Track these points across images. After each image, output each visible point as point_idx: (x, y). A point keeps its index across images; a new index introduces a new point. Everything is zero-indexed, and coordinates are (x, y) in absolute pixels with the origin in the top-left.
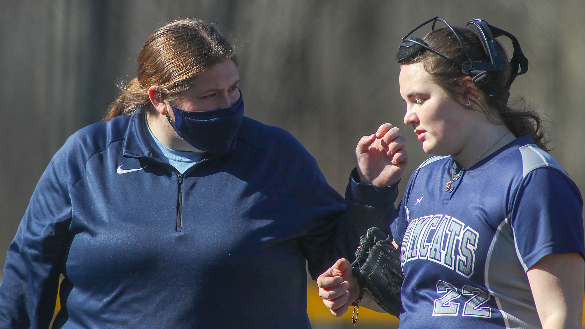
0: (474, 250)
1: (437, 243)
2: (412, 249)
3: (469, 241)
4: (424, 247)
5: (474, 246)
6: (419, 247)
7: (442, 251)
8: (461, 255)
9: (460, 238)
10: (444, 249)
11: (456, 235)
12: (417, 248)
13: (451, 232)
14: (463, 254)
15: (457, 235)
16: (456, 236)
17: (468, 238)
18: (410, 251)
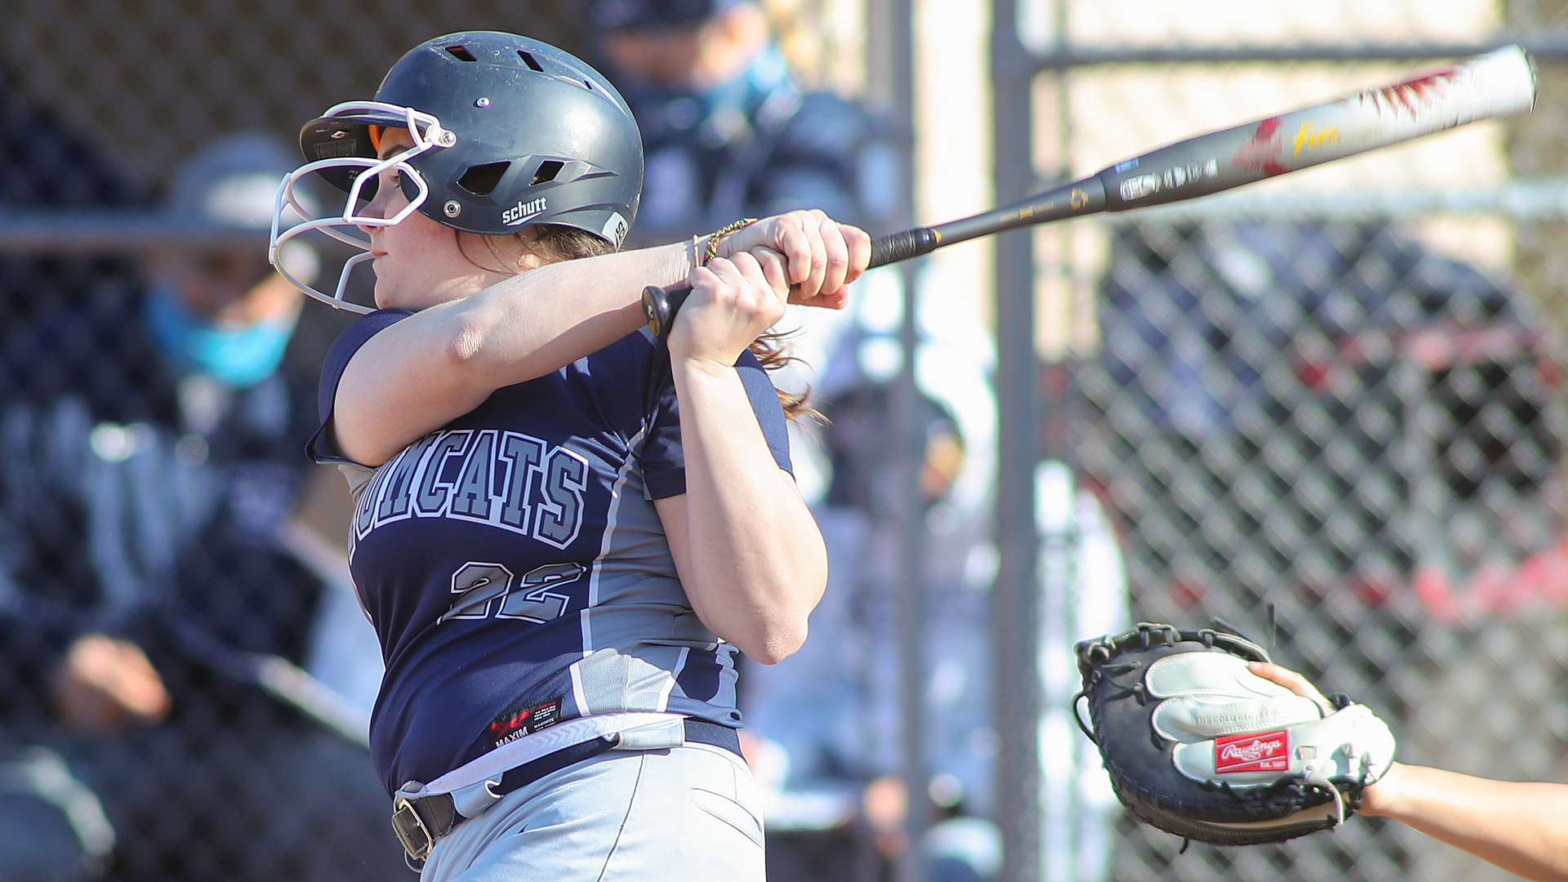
0: (580, 490)
1: (474, 481)
2: (395, 496)
3: (566, 474)
4: (433, 491)
5: (581, 484)
6: (414, 491)
7: (491, 496)
8: (547, 502)
9: (543, 469)
10: (498, 493)
11: (528, 463)
12: (408, 496)
13: (515, 459)
14: (553, 501)
15: (533, 464)
16: (530, 465)
17: (562, 468)
18: (388, 502)
